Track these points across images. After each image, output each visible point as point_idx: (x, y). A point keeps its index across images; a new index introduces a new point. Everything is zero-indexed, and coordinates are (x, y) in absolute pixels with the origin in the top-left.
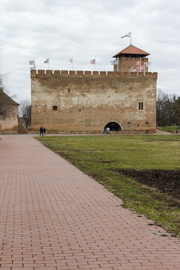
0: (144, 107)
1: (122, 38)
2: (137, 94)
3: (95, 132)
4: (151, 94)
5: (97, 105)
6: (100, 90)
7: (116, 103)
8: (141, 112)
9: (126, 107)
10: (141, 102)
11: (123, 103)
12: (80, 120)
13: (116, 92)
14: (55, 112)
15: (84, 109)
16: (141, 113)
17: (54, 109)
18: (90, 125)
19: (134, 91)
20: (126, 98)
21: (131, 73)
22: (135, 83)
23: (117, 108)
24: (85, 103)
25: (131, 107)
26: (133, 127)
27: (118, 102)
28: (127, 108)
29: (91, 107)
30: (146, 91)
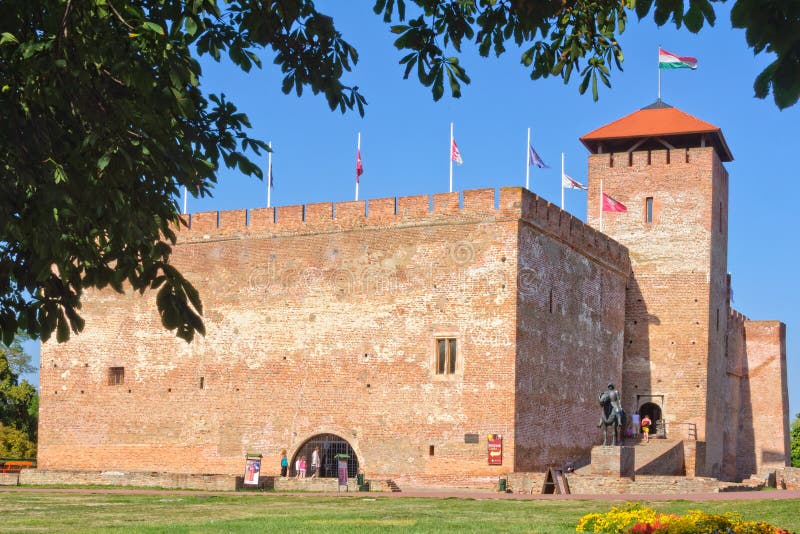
0: (460, 358)
2: (427, 298)
4: (494, 296)
5: (262, 356)
6: (276, 290)
7: (340, 346)
8: (445, 384)
9: (379, 360)
10: (446, 334)
11: (367, 346)
12: (200, 425)
13: (341, 295)
14: (117, 392)
15: (214, 375)
16: (446, 391)
17: (111, 383)
19: (418, 286)
20: (380, 321)
22: (419, 249)
23: (345, 367)
24: (219, 350)
25: (400, 362)
26: (408, 460)
27: (346, 338)
28: (383, 366)
29: (241, 367)
30: (469, 280)
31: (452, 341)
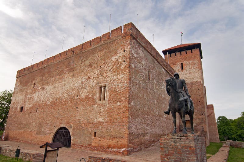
2: (98, 71)
4: (121, 66)
5: (51, 100)
6: (57, 78)
7: (71, 94)
8: (102, 105)
9: (81, 97)
11: (78, 93)
12: (34, 124)
14: (21, 114)
15: (40, 107)
17: (20, 111)
18: (40, 133)
19: (95, 68)
24: (42, 99)
26: (86, 139)
27: (72, 91)
29: (46, 103)
30: (112, 62)
31: (105, 87)
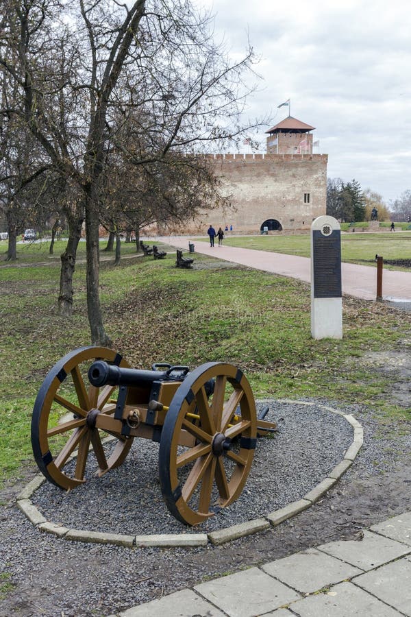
0: (311, 199)
1: (280, 107)
2: (302, 182)
3: (251, 232)
4: (320, 183)
5: (251, 198)
6: (255, 178)
7: (276, 195)
9: (288, 199)
10: (307, 193)
11: (284, 195)
13: (276, 181)
16: (308, 207)
18: (242, 224)
19: (299, 179)
20: (288, 188)
21: (294, 156)
22: (299, 169)
23: (277, 200)
24: (236, 195)
25: (294, 200)
26: (296, 226)
27: (278, 193)
28: (289, 201)
30: (313, 178)
31: (309, 195)
